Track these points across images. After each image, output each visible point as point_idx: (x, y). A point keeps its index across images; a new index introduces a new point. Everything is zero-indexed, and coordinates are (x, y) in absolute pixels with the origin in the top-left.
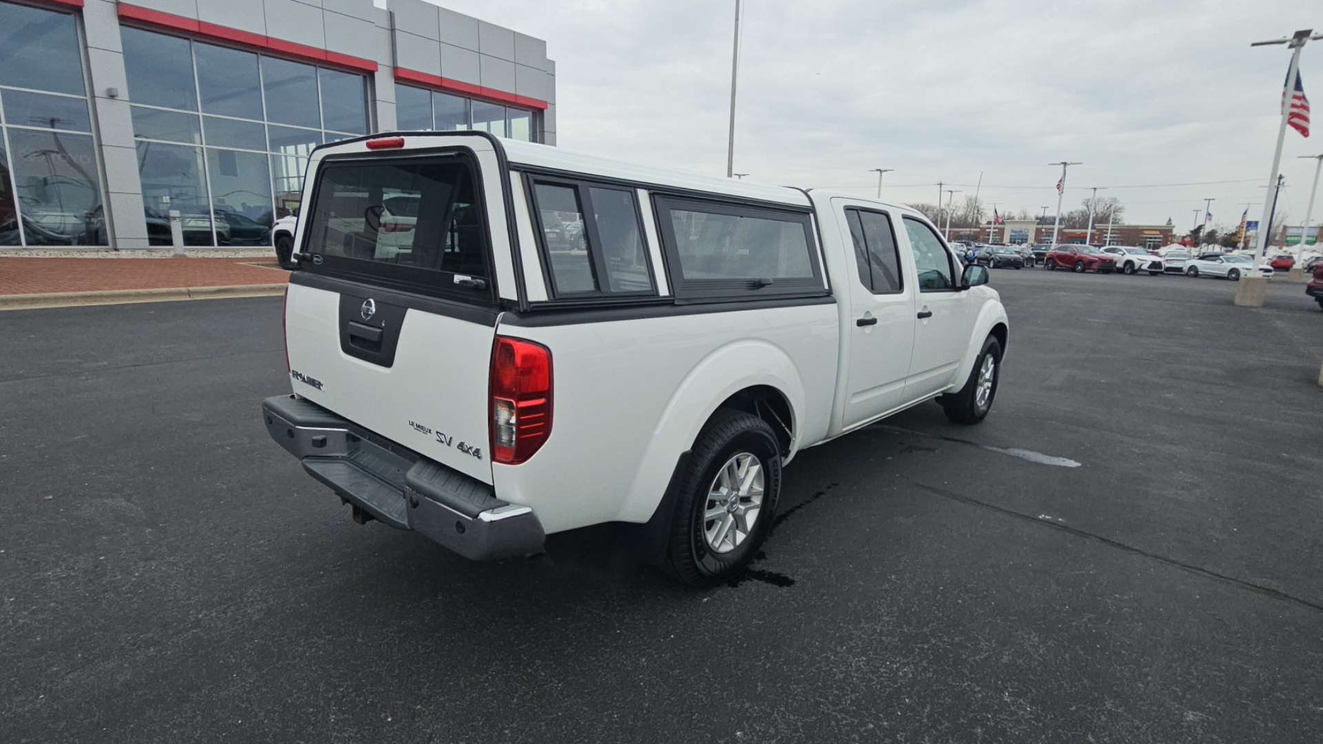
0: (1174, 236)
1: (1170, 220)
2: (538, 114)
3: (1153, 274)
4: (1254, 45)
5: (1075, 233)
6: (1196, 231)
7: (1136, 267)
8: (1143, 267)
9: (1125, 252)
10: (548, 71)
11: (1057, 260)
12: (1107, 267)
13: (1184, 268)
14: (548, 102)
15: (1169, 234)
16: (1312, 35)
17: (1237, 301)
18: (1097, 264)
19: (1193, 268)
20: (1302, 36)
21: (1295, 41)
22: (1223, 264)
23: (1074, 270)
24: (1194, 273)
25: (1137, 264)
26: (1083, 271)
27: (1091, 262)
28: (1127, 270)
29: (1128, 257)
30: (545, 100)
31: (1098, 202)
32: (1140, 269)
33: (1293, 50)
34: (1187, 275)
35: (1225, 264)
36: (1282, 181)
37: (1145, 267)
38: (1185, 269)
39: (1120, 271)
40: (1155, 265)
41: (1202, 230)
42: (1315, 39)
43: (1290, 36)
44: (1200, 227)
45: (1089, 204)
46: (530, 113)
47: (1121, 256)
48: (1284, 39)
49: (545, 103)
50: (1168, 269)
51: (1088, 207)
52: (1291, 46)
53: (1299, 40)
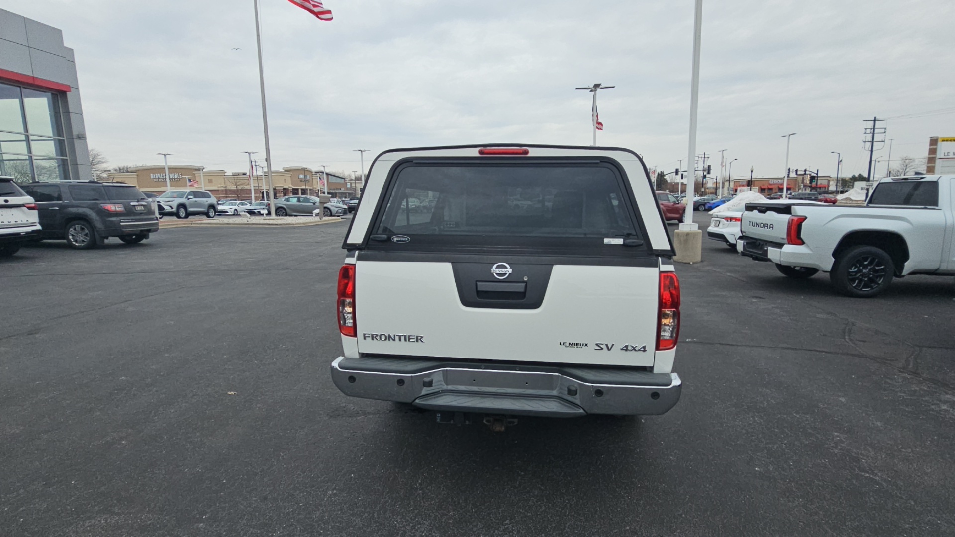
2: (59, 97)
4: (576, 89)
10: (68, 57)
14: (71, 86)
16: (601, 87)
20: (597, 86)
21: (594, 88)
30: (68, 84)
33: (593, 93)
42: (602, 88)
43: (592, 86)
46: (49, 94)
48: (589, 87)
49: (69, 87)
52: (591, 91)
53: (596, 88)
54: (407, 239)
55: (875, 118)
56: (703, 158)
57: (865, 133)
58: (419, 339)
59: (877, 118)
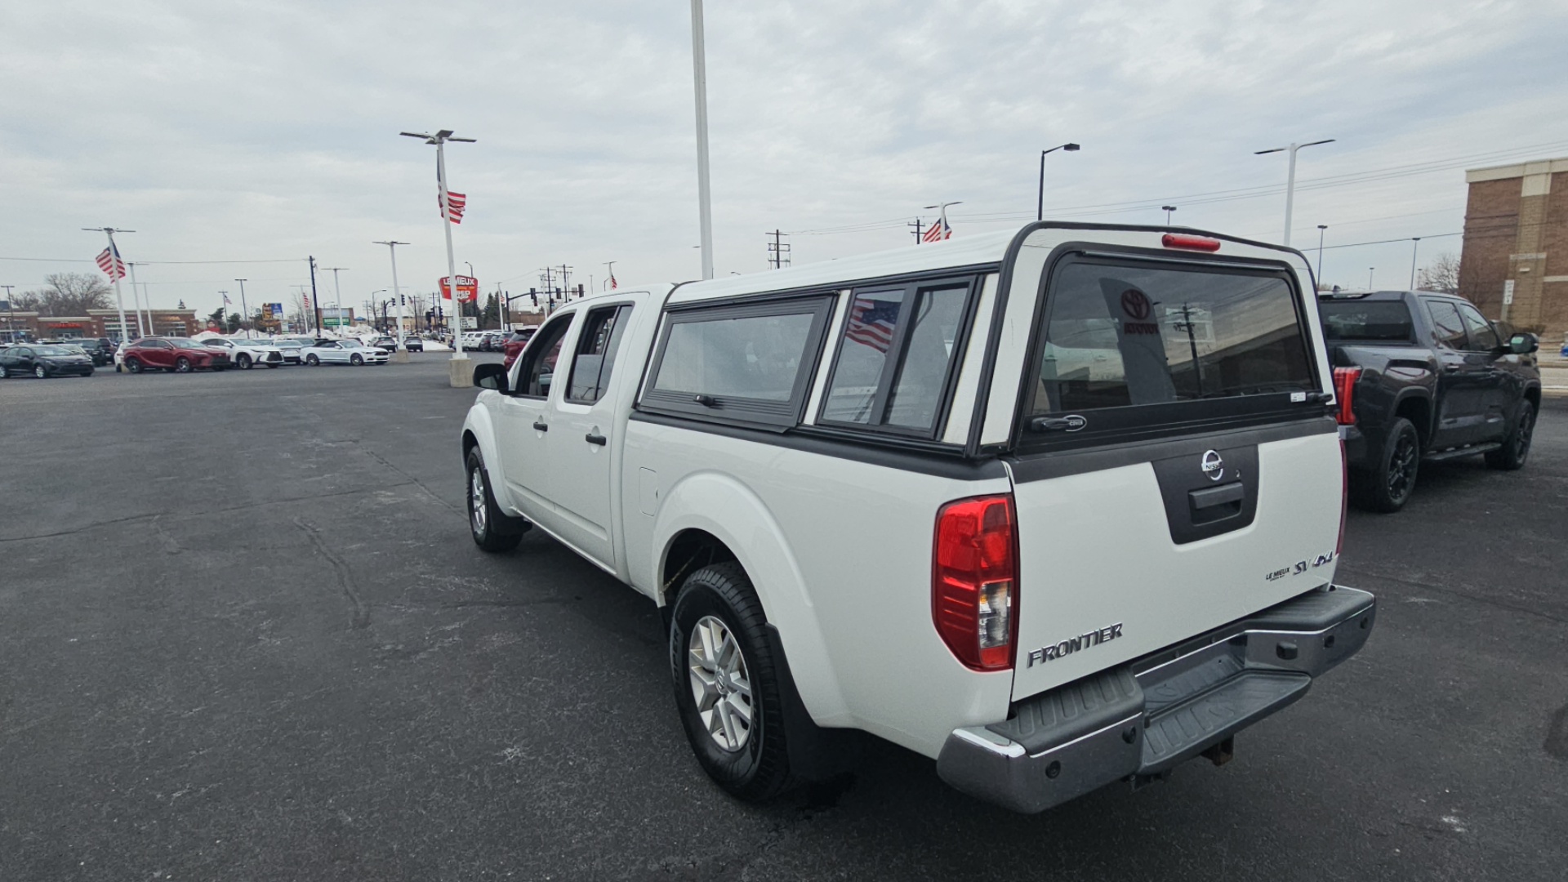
0: (197, 322)
1: (181, 303)
3: (272, 366)
4: (403, 134)
5: (59, 322)
6: (217, 316)
7: (254, 360)
8: (262, 360)
9: (233, 343)
11: (143, 358)
12: (220, 363)
13: (301, 357)
15: (192, 320)
16: (451, 137)
17: (454, 383)
18: (206, 360)
19: (311, 356)
20: (444, 134)
21: (437, 138)
22: (342, 350)
23: (171, 370)
24: (314, 362)
25: (254, 357)
26: (191, 370)
27: (200, 358)
28: (243, 365)
29: (238, 349)
31: (72, 279)
32: (258, 362)
34: (305, 364)
35: (344, 349)
36: (314, 262)
37: (264, 359)
38: (304, 358)
39: (235, 367)
40: (275, 356)
41: (224, 314)
43: (433, 133)
44: (220, 311)
45: (57, 282)
47: (229, 348)
48: (428, 135)
50: (288, 359)
51: (56, 284)
52: (432, 142)
53: (441, 138)
54: (1082, 423)
55: (777, 231)
56: (563, 274)
57: (770, 250)
58: (1115, 633)
59: (779, 231)
